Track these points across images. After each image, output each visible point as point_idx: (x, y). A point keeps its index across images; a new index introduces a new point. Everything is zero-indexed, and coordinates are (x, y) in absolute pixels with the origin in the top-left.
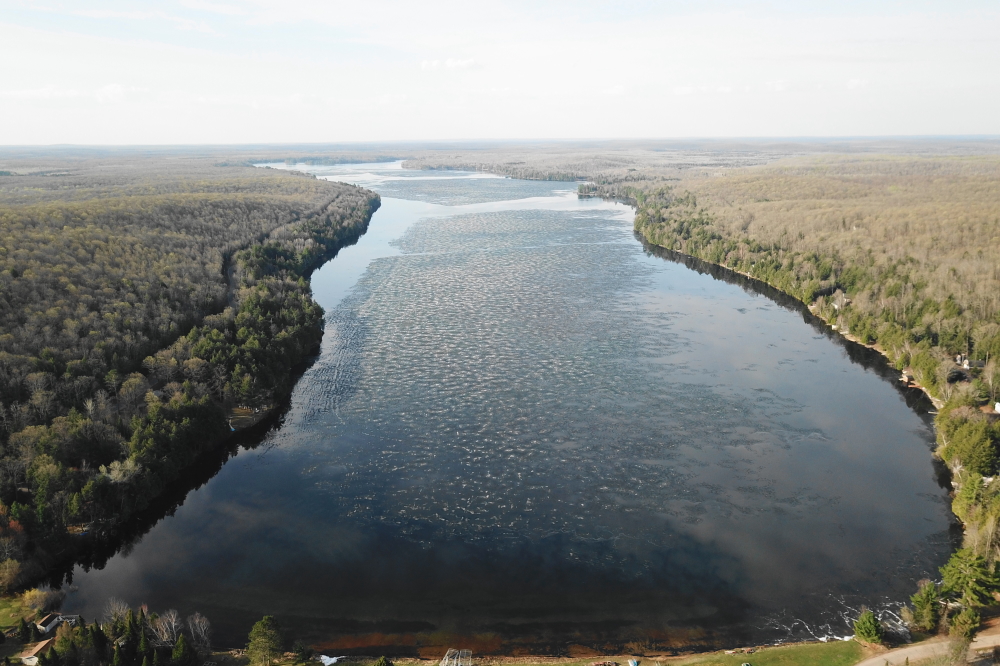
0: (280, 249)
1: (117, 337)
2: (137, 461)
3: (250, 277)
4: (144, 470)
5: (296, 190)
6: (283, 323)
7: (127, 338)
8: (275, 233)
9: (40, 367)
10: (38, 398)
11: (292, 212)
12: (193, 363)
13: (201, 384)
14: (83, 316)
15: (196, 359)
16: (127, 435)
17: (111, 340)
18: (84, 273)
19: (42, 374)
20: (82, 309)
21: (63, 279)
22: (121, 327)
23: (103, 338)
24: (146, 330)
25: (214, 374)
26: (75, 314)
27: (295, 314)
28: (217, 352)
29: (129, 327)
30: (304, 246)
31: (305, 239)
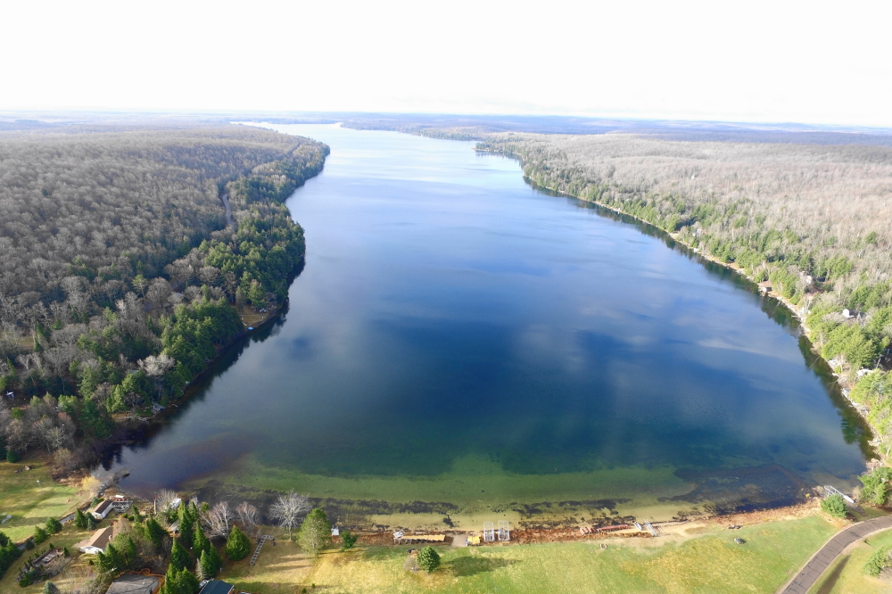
0: (262, 182)
1: (139, 247)
2: (169, 355)
3: (243, 202)
4: (176, 364)
5: (266, 139)
6: (275, 239)
7: (148, 248)
8: (256, 170)
9: (74, 272)
10: (75, 299)
11: (266, 155)
12: (207, 270)
13: (217, 288)
14: (108, 229)
15: (209, 267)
16: (158, 332)
17: (135, 250)
18: (106, 194)
19: (76, 278)
20: (106, 224)
21: (88, 198)
22: (142, 239)
23: (127, 248)
24: (164, 243)
25: (226, 280)
26: (101, 227)
27: (284, 232)
28: (227, 261)
29: (149, 239)
30: (280, 180)
31: (280, 175)
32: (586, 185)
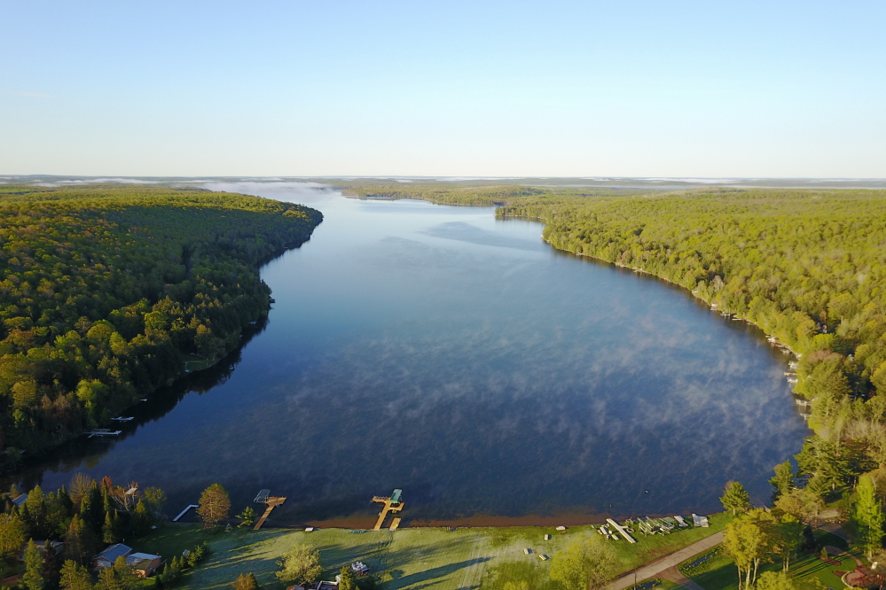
0: (233, 245)
7: (96, 297)
8: (228, 234)
9: (18, 314)
10: (15, 336)
12: (154, 315)
17: (82, 297)
18: (59, 247)
19: (20, 318)
22: (91, 288)
23: (75, 295)
26: (50, 276)
28: (176, 307)
29: (98, 289)
30: (255, 244)
32: (607, 245)
